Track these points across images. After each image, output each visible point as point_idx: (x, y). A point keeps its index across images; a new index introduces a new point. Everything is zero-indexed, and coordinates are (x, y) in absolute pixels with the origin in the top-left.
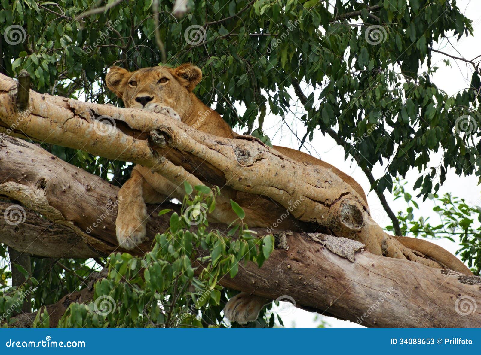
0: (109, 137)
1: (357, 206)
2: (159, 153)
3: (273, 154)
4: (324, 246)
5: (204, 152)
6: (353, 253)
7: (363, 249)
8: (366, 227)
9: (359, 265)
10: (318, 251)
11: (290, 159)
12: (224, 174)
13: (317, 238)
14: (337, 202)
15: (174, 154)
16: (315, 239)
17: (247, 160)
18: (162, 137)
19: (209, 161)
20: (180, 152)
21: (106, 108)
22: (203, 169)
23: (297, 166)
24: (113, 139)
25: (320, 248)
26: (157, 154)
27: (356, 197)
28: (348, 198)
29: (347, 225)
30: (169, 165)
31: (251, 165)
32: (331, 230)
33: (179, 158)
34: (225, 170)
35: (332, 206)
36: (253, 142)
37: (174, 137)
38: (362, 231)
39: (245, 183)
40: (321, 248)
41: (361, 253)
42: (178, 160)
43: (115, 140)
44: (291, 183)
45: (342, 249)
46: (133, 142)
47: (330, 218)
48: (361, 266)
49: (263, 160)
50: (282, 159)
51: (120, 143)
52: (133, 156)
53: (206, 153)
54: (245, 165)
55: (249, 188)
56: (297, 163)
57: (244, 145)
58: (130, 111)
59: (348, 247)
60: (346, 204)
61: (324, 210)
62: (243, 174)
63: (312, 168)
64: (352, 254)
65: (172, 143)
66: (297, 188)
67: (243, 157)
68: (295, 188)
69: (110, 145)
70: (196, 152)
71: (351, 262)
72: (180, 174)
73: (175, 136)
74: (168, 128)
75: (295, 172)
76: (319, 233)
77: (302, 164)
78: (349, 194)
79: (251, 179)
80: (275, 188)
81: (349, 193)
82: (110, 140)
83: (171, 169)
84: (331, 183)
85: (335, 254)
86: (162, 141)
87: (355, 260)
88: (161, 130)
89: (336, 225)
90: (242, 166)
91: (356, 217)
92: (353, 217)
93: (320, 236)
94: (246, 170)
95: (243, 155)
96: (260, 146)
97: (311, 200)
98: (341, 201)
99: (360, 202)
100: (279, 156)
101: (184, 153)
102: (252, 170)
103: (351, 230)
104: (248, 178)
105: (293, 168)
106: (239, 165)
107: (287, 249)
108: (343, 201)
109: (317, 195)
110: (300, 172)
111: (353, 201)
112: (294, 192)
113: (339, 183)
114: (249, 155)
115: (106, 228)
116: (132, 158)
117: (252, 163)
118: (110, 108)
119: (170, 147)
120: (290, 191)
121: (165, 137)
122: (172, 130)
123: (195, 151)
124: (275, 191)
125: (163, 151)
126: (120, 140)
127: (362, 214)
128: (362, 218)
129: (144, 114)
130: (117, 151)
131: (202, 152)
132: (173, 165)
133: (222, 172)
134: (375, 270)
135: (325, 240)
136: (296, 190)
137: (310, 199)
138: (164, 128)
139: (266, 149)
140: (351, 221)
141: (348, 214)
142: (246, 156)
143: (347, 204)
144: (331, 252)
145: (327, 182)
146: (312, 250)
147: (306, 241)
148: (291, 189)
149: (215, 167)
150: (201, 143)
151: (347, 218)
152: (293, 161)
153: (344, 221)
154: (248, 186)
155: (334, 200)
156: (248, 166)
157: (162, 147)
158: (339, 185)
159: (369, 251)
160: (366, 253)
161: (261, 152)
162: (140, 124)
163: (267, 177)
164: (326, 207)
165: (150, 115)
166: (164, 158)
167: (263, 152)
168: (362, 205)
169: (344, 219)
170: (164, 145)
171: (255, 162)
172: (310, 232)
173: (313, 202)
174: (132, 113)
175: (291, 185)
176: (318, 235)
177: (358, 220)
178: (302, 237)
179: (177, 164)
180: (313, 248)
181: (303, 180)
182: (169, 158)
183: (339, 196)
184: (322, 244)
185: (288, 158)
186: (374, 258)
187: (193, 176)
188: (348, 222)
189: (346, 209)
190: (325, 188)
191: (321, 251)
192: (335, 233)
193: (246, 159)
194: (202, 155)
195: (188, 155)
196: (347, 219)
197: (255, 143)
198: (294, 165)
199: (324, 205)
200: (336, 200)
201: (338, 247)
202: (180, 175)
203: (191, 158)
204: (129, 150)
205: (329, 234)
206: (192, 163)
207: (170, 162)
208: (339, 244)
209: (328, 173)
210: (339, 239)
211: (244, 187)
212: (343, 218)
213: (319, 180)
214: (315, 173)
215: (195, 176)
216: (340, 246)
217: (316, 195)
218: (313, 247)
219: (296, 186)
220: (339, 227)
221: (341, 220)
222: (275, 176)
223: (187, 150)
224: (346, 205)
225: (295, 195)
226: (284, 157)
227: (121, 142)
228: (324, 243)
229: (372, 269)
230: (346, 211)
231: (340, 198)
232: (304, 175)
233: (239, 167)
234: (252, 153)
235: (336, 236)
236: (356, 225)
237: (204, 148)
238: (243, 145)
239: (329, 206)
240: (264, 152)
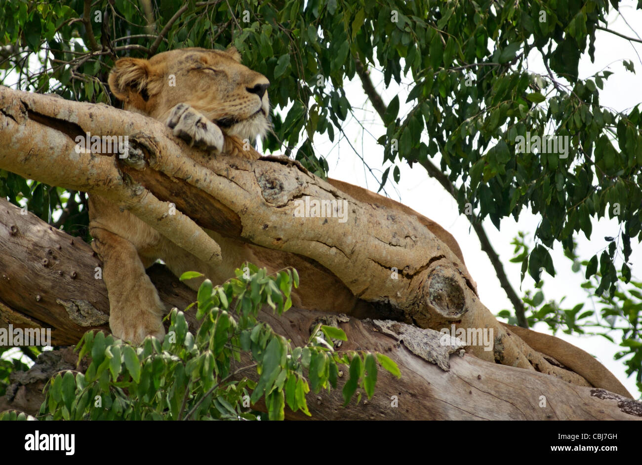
0: (51, 148)
1: (456, 279)
2: (132, 179)
3: (321, 188)
4: (399, 342)
5: (208, 180)
6: (447, 355)
7: (463, 351)
8: (469, 313)
9: (455, 376)
10: (390, 350)
11: (349, 197)
12: (240, 218)
13: (388, 328)
14: (424, 272)
15: (158, 181)
16: (385, 330)
17: (279, 196)
18: (138, 152)
19: (214, 194)
20: (169, 178)
21: (48, 101)
22: (205, 208)
23: (360, 210)
24: (57, 152)
25: (392, 346)
26: (130, 180)
27: (455, 264)
28: (440, 266)
29: (438, 310)
30: (149, 199)
31: (285, 205)
32: (412, 317)
33: (166, 188)
34: (242, 211)
35: (415, 277)
36: (289, 166)
37: (158, 154)
38: (463, 321)
39: (273, 234)
40: (395, 346)
41: (460, 357)
42: (165, 192)
43: (60, 153)
44: (350, 237)
45: (428, 349)
47: (411, 297)
48: (459, 377)
49: (304, 197)
50: (336, 196)
51: (69, 160)
52: (90, 181)
53: (211, 182)
54: (274, 205)
55: (279, 242)
56: (361, 204)
57: (274, 171)
58: (87, 108)
59: (439, 346)
60: (438, 275)
61: (402, 284)
62: (271, 218)
63: (385, 214)
64: (445, 358)
65: (156, 163)
66: (358, 245)
67: (272, 191)
68: (355, 246)
69: (52, 162)
70: (195, 179)
71: (444, 371)
72: (166, 214)
73: (160, 152)
74: (149, 138)
75: (356, 219)
76: (392, 320)
77: (368, 207)
78: (443, 259)
79: (283, 227)
80: (322, 245)
81: (444, 257)
82: (53, 153)
83: (151, 206)
84: (414, 239)
85: (418, 357)
86: (139, 158)
87: (449, 367)
88: (138, 141)
89: (421, 309)
90: (270, 207)
91: (454, 296)
92: (449, 296)
93: (393, 326)
94: (275, 213)
95: (272, 188)
96: (300, 173)
97: (382, 266)
98: (431, 269)
99: (460, 273)
100: (331, 192)
101: (175, 180)
102: (286, 214)
103: (445, 318)
104: (278, 226)
105: (354, 212)
106: (264, 204)
107: (339, 345)
108: (434, 270)
109: (391, 258)
110: (364, 219)
111: (450, 270)
112: (353, 252)
113: (428, 240)
114: (282, 188)
115: (41, 300)
116: (89, 184)
117: (286, 201)
118: (55, 100)
119: (152, 170)
120: (348, 251)
121: (143, 152)
122: (155, 142)
123: (193, 178)
124: (322, 248)
125: (140, 175)
126: (69, 154)
127: (463, 293)
128: (464, 298)
130: (62, 173)
131: (205, 181)
132: (156, 199)
133: (237, 215)
134: (482, 385)
135: (402, 333)
136: (357, 248)
137: (379, 264)
138: (143, 137)
139: (309, 179)
140: (444, 303)
141: (440, 291)
142: (276, 190)
143: (440, 274)
144: (410, 352)
145: (409, 238)
146: (380, 347)
147: (370, 331)
148: (348, 246)
149: (225, 206)
150: (203, 166)
151: (438, 298)
152: (354, 201)
153: (434, 303)
154: (279, 239)
155: (418, 267)
156: (279, 207)
157: (138, 168)
158: (428, 242)
159: (473, 353)
160: (467, 357)
161: (301, 185)
162: (103, 129)
163: (310, 225)
164: (405, 279)
165: (121, 115)
166: (142, 188)
167: (305, 184)
168: (464, 277)
169: (434, 300)
170: (142, 166)
171: (292, 200)
172: (377, 319)
173: (385, 269)
174: (92, 111)
175: (349, 240)
176: (390, 323)
177: (456, 301)
178: (364, 327)
179: (162, 198)
180: (381, 345)
181: (368, 233)
182: (149, 188)
183: (428, 261)
184: (397, 340)
185: (346, 195)
186: (480, 366)
187: (189, 219)
188: (440, 305)
189: (438, 282)
190: (405, 247)
191: (394, 350)
192: (419, 321)
193: (276, 194)
194: (205, 184)
195: (181, 184)
196: (438, 299)
197: (292, 168)
198: (355, 207)
199: (402, 275)
200: (422, 267)
201: (422, 345)
202: (166, 216)
203: (186, 189)
204: (83, 172)
205: (409, 323)
206: (187, 197)
207: (150, 194)
208: (425, 340)
209: (410, 222)
210: (425, 331)
211: (272, 240)
212: (432, 298)
213: (396, 233)
214: (389, 222)
215: (193, 219)
216: (426, 343)
217: (389, 258)
218: (382, 343)
219: (357, 242)
220: (424, 313)
221: (428, 301)
222: (323, 224)
223: (180, 176)
224: (439, 277)
225: (354, 257)
226: (339, 193)
227: (71, 157)
228: (401, 337)
229: (476, 383)
230: (438, 287)
231: (428, 265)
232: (371, 225)
233: (264, 208)
234: (286, 186)
235: (420, 327)
236: (453, 310)
237: (208, 173)
238: (272, 170)
239: (410, 277)
240: (306, 185)
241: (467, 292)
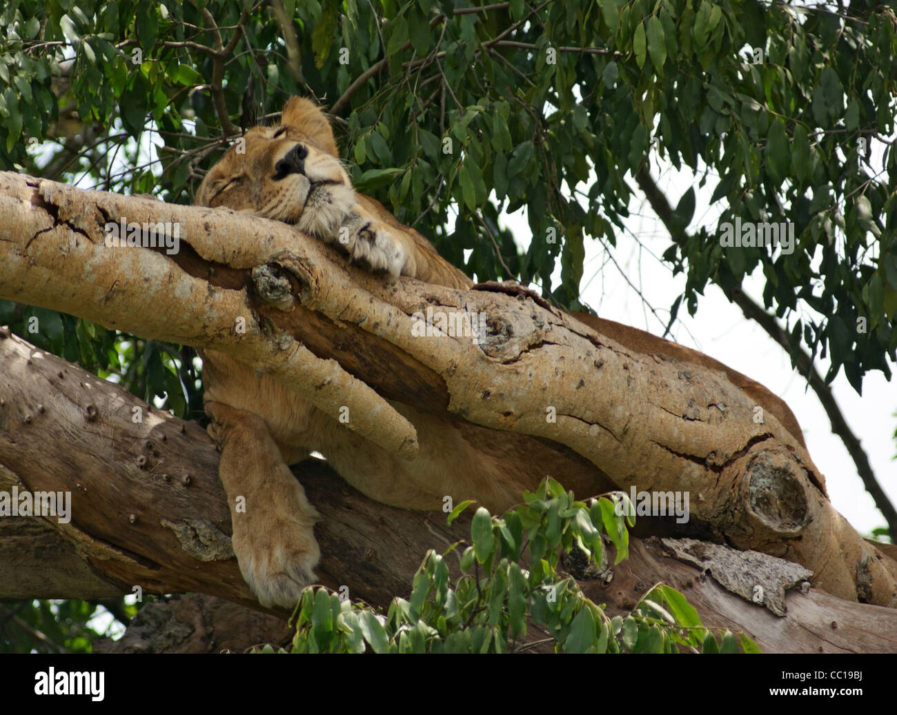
0: (146, 280)
1: (791, 470)
2: (274, 324)
3: (571, 331)
4: (704, 573)
5: (393, 323)
6: (782, 592)
7: (807, 584)
8: (814, 525)
9: (795, 624)
10: (690, 585)
11: (617, 346)
12: (445, 382)
13: (686, 551)
14: (740, 460)
15: (314, 327)
16: (681, 554)
17: (505, 345)
18: (283, 282)
19: (404, 345)
20: (331, 322)
21: (140, 207)
22: (390, 368)
23: (635, 364)
24: (156, 285)
25: (693, 580)
26: (271, 325)
27: (789, 447)
28: (766, 450)
29: (765, 520)
30: (302, 356)
31: (515, 360)
32: (723, 533)
33: (328, 338)
34: (448, 371)
35: (726, 469)
36: (520, 299)
37: (314, 284)
38: (804, 537)
39: (498, 406)
40: (697, 579)
41: (803, 595)
42: (325, 344)
43: (160, 287)
44: (620, 408)
45: (751, 582)
46: (207, 294)
47: (721, 501)
48: (802, 626)
49: (546, 347)
50: (597, 344)
51: (174, 297)
52: (207, 330)
53: (397, 326)
54: (498, 360)
55: (509, 418)
56: (636, 356)
57: (498, 306)
58: (201, 215)
59: (768, 578)
60: (762, 464)
61: (706, 481)
62: (495, 381)
63: (675, 370)
64: (779, 595)
65: (311, 298)
66: (634, 420)
67: (495, 338)
68: (629, 421)
69: (148, 301)
70: (373, 322)
71: (777, 617)
72: (329, 379)
73: (317, 281)
74: (299, 259)
75: (629, 380)
76: (692, 538)
77: (648, 359)
78: (770, 440)
79: (513, 394)
80: (576, 421)
81: (772, 435)
82: (148, 288)
83: (306, 367)
84: (722, 409)
85: (735, 595)
86: (284, 292)
87: (786, 610)
88: (282, 264)
89: (737, 520)
90: (491, 362)
91: (789, 498)
92: (781, 498)
93: (693, 547)
94: (501, 372)
95: (495, 333)
96: (539, 309)
97: (672, 452)
98: (750, 456)
99: (799, 461)
100: (588, 337)
101: (341, 325)
102: (517, 373)
103: (777, 533)
104: (506, 393)
105: (626, 368)
106: (482, 358)
107: (609, 580)
108: (756, 457)
109: (687, 439)
110: (642, 378)
111: (781, 456)
112: (625, 432)
113: (744, 410)
114: (510, 333)
115: (137, 521)
116: (206, 335)
117: (517, 353)
118: (150, 205)
119: (305, 309)
120: (617, 429)
121: (290, 282)
122: (309, 265)
123: (369, 320)
124: (577, 427)
125: (286, 319)
126: (174, 289)
127: (804, 493)
128: (805, 502)
129: (238, 221)
130: (165, 319)
131: (388, 324)
132: (313, 356)
133: (440, 376)
134: (838, 637)
135: (709, 559)
136: (632, 425)
137: (667, 449)
138: (290, 259)
139: (553, 318)
140: (774, 510)
141: (767, 490)
142: (501, 337)
143: (766, 464)
144: (723, 588)
145: (714, 408)
146: (674, 582)
147: (657, 557)
148: (618, 422)
149: (420, 363)
150: (385, 301)
151: (764, 502)
152: (625, 350)
153: (757, 509)
154: (508, 414)
155: (730, 453)
156: (507, 362)
157: (282, 308)
158: (745, 414)
159: (823, 588)
160: (814, 594)
161: (541, 327)
162: (227, 248)
163: (557, 390)
164: (710, 472)
165: (254, 224)
166: (289, 338)
167: (546, 326)
168: (805, 468)
169: (758, 505)
170: (289, 304)
171: (526, 351)
172: (668, 537)
173: (677, 458)
174: (207, 219)
175: (620, 412)
176: (689, 543)
177: (793, 507)
178: (647, 550)
179: (321, 354)
180: (676, 578)
181: (649, 401)
182: (301, 338)
183: (745, 443)
184: (700, 569)
185: (612, 342)
186: (835, 607)
187: (364, 386)
188: (767, 512)
189: (763, 477)
190: (709, 421)
191: (696, 586)
192: (734, 539)
193: (500, 342)
194: (389, 330)
195: (350, 331)
196: (765, 504)
197: (526, 302)
198: (628, 360)
199: (706, 466)
200: (737, 453)
201: (741, 576)
202: (329, 383)
203: (358, 338)
204: (197, 316)
205: (718, 543)
206: (361, 351)
207: (303, 349)
208: (745, 569)
209: (716, 382)
210: (744, 555)
211: (497, 415)
212: (754, 502)
213: (693, 400)
214: (682, 383)
215: (370, 385)
216: (747, 574)
217: (683, 439)
218: (676, 575)
219: (631, 415)
220: (743, 525)
221: (749, 506)
222: (578, 388)
223: (350, 317)
224: (764, 467)
225: (628, 439)
226: (602, 338)
227: (177, 293)
228: (706, 565)
229: (829, 634)
230: (763, 483)
231: (746, 449)
232: (653, 388)
233: (484, 364)
234: (516, 329)
235: (736, 548)
236: (788, 520)
237: (393, 313)
238: (494, 305)
239: (717, 469)
240: (549, 327)
241: (810, 491)
